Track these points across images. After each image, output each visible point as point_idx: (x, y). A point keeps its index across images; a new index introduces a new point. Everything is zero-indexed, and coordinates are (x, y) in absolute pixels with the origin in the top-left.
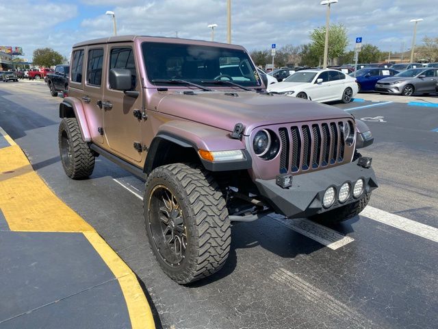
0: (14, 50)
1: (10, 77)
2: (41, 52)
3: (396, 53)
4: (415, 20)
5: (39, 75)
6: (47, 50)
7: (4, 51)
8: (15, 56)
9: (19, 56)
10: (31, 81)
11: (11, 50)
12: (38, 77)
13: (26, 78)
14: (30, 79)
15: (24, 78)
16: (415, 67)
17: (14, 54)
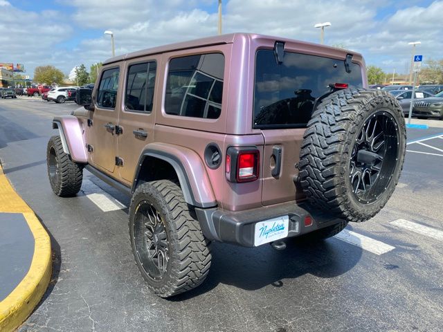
0: (15, 67)
1: (8, 93)
2: (43, 69)
3: (401, 75)
4: (413, 43)
5: (38, 92)
6: (49, 67)
7: (6, 68)
8: (16, 73)
9: (20, 73)
10: (30, 98)
11: (12, 67)
12: (37, 94)
13: (25, 94)
14: (29, 96)
15: (23, 94)
16: (406, 89)
17: (15, 71)
